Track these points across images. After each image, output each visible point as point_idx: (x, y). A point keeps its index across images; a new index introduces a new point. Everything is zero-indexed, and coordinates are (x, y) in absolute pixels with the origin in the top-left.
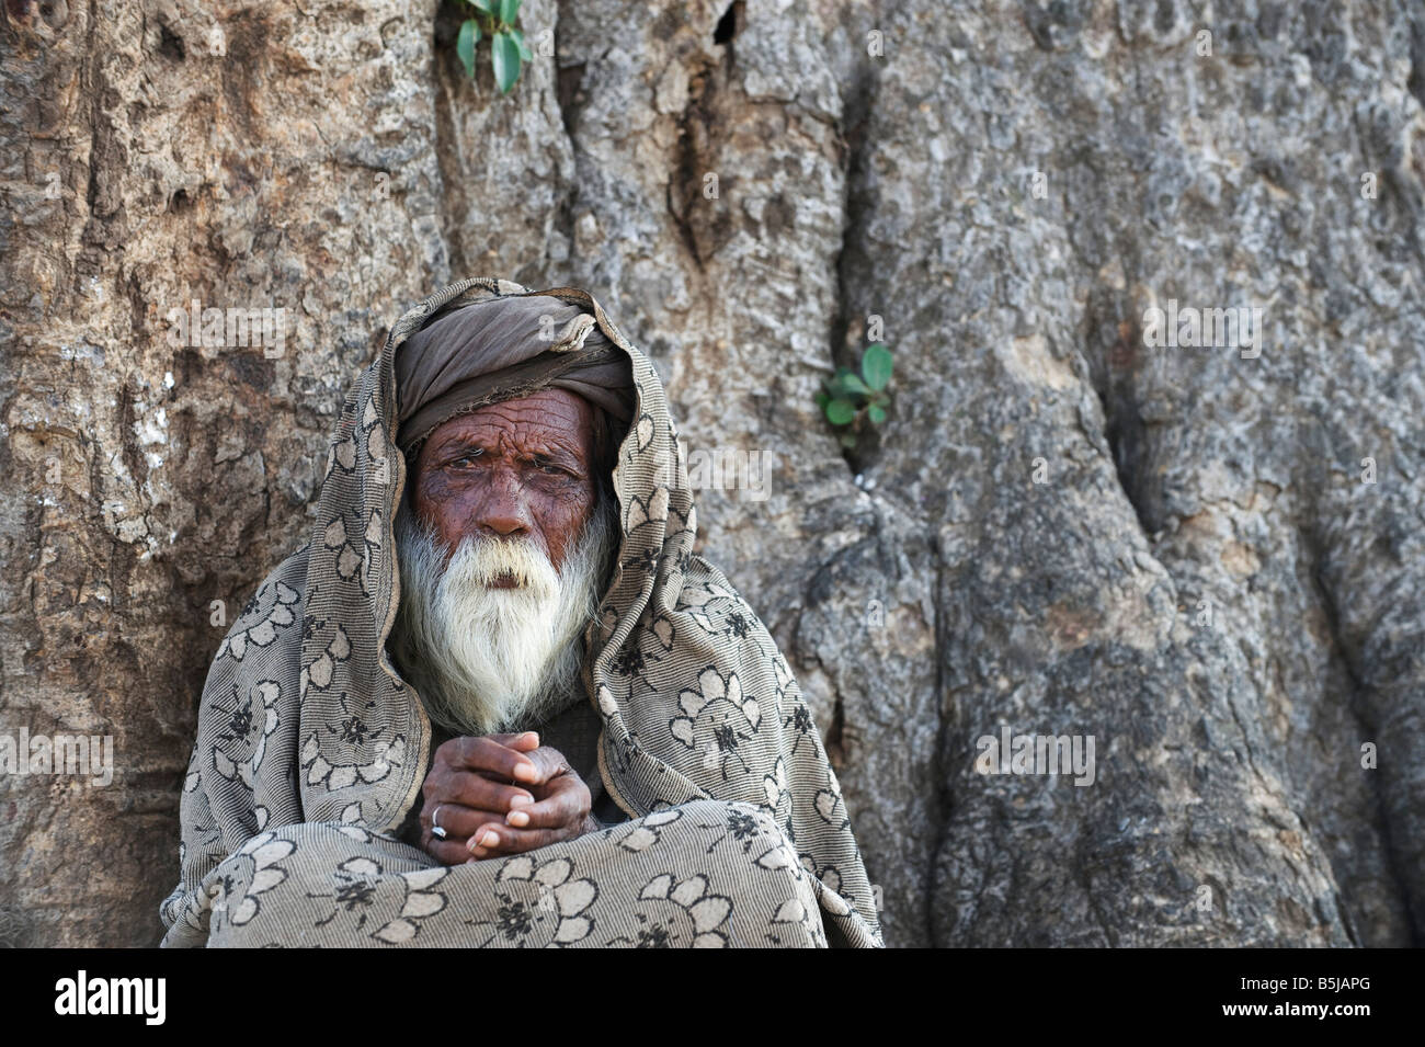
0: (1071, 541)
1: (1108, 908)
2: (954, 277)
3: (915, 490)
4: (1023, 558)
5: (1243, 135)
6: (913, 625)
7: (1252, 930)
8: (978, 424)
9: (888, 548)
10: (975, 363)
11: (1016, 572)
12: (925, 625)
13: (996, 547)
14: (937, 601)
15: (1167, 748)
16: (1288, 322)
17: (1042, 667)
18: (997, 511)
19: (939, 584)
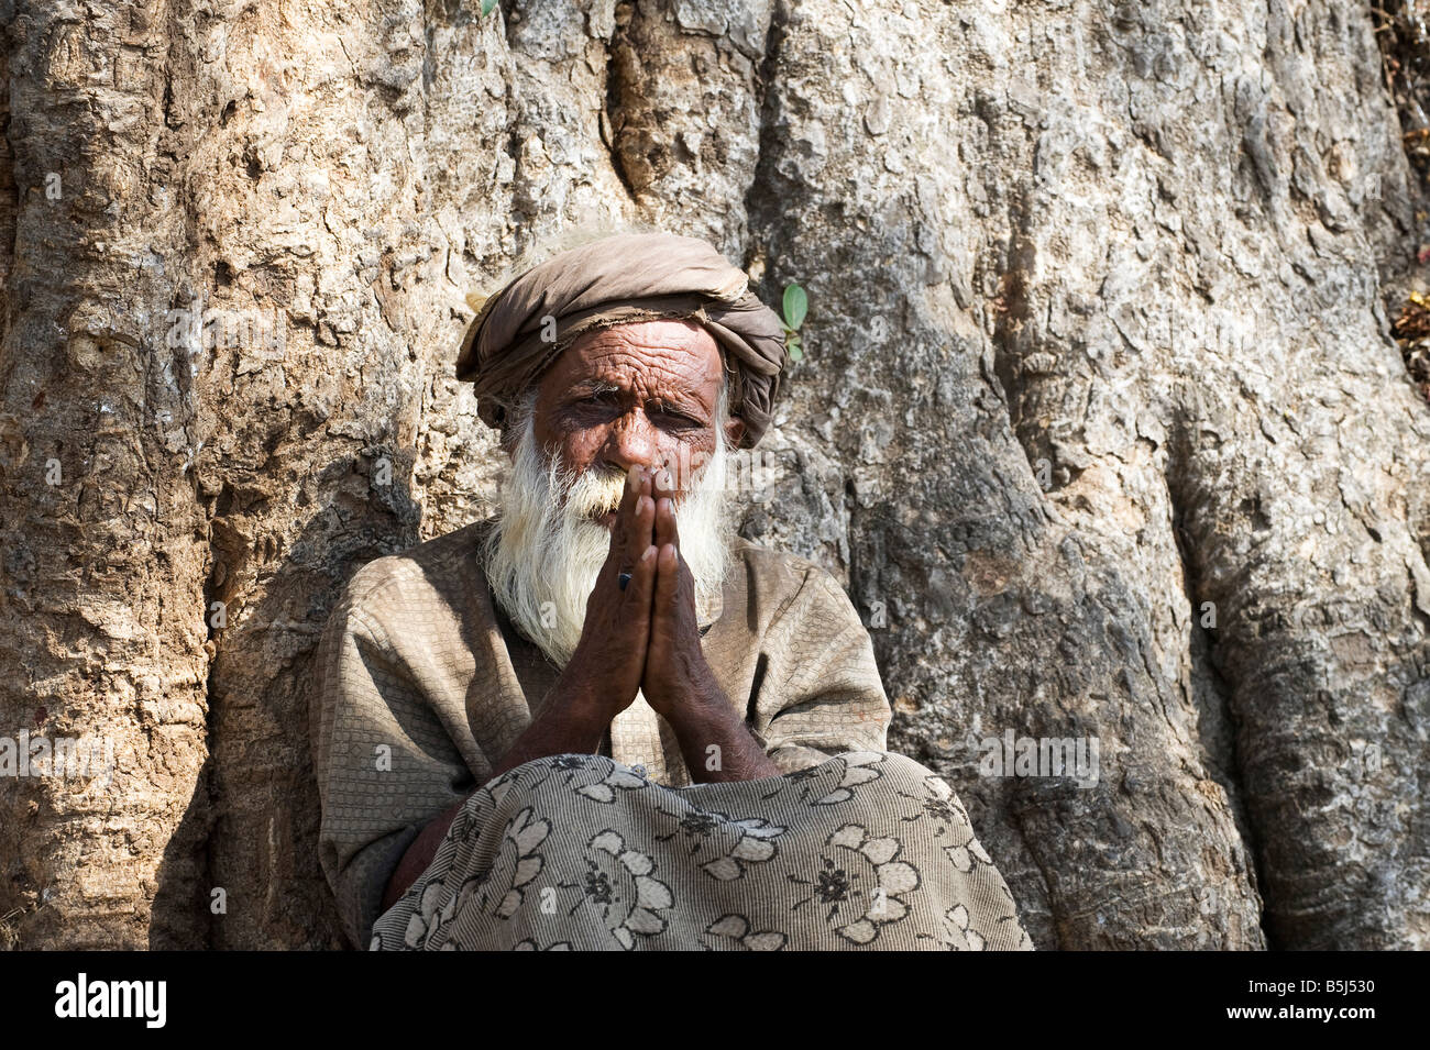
0: (986, 489)
1: (1046, 850)
2: (870, 222)
3: (828, 428)
4: (939, 502)
5: (1126, 97)
6: (830, 563)
7: (1184, 877)
8: (890, 369)
9: (811, 486)
10: (887, 307)
11: (933, 517)
12: (841, 562)
13: (912, 491)
14: (851, 540)
15: (1092, 696)
16: (1163, 283)
17: (962, 611)
18: (911, 455)
19: (852, 523)
